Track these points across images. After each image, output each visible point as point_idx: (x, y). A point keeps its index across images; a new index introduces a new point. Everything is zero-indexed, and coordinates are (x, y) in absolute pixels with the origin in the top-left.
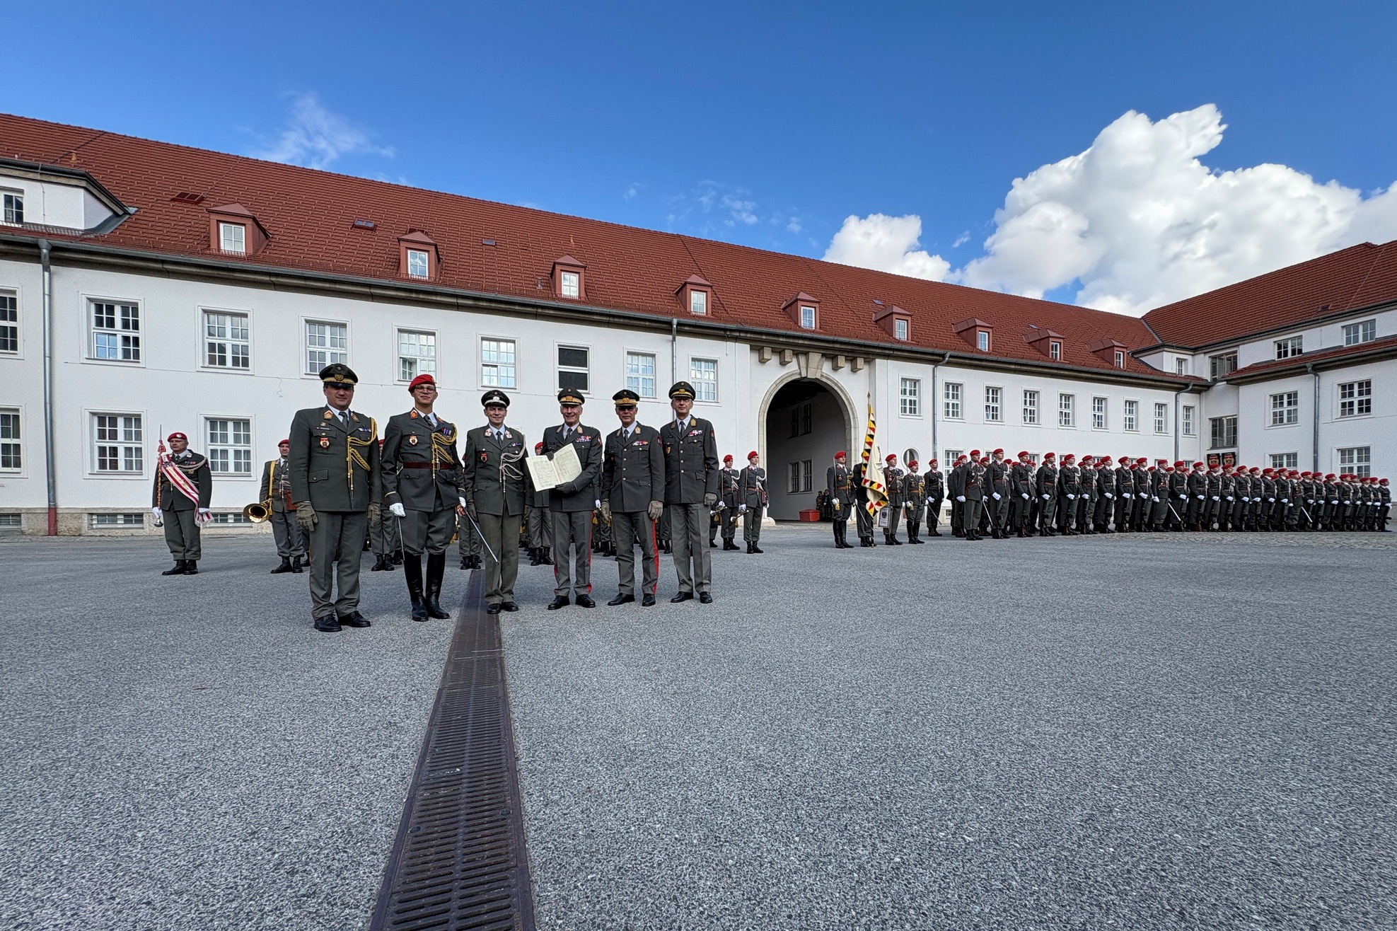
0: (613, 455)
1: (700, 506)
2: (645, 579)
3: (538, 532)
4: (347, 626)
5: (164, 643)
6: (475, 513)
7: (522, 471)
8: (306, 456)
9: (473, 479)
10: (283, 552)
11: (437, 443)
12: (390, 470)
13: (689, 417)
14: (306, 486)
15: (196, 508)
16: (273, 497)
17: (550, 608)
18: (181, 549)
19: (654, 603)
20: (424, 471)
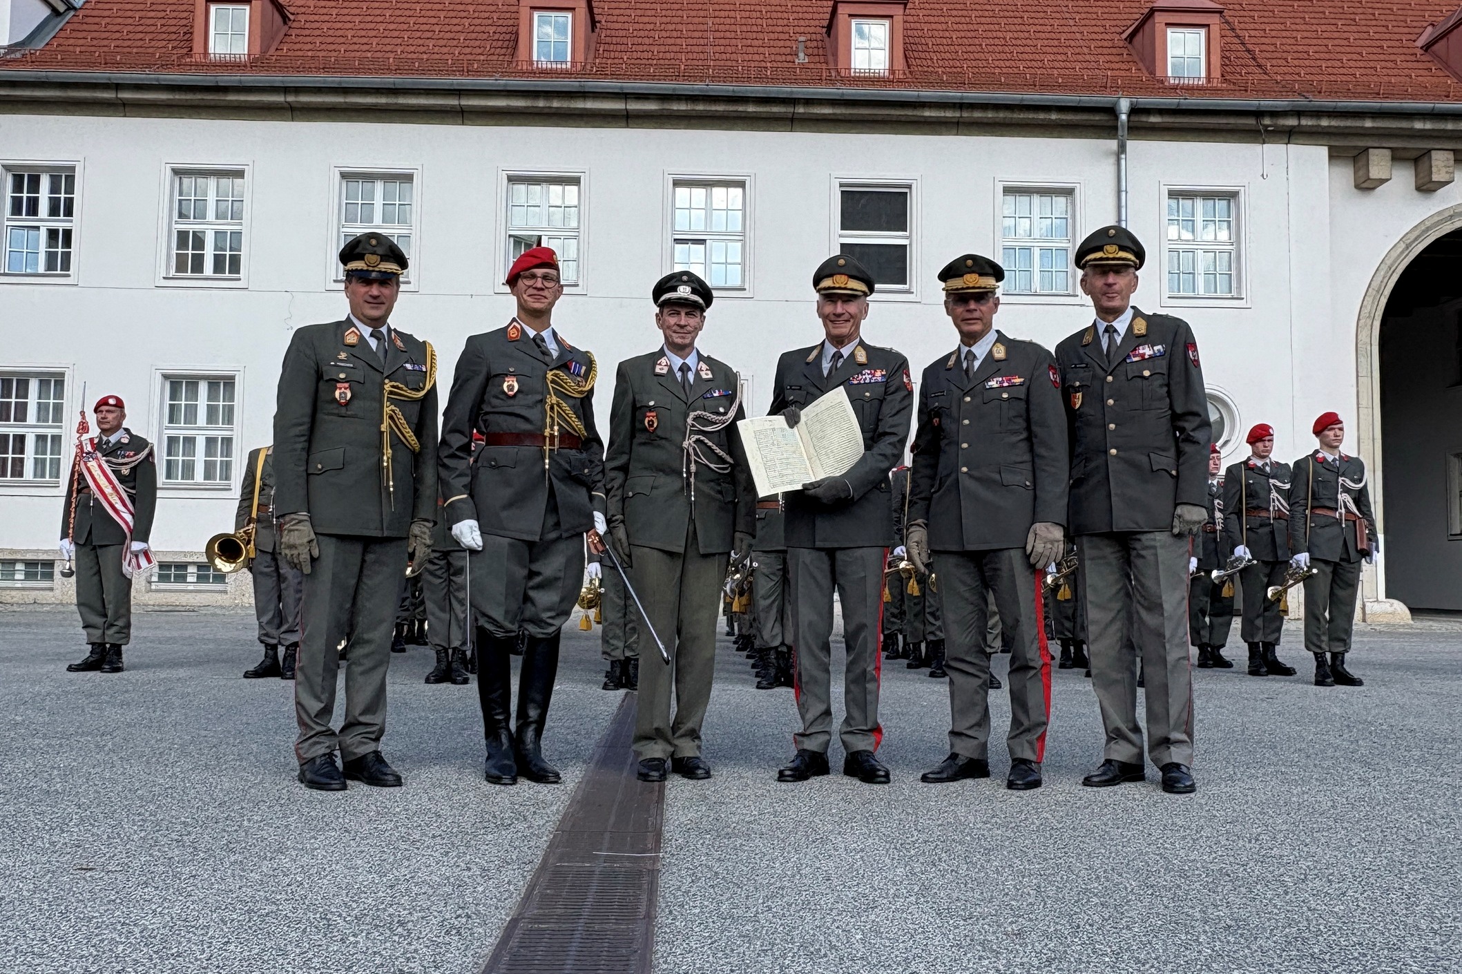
0: (938, 413)
1: (1161, 538)
2: (1016, 722)
3: (774, 610)
4: (357, 783)
5: (45, 786)
6: (625, 544)
7: (730, 453)
8: (307, 420)
9: (624, 469)
10: (267, 635)
11: (557, 393)
12: (460, 449)
13: (1129, 313)
14: (302, 481)
15: (128, 541)
16: (258, 521)
17: (782, 777)
18: (99, 621)
19: (1037, 784)
20: (526, 450)
